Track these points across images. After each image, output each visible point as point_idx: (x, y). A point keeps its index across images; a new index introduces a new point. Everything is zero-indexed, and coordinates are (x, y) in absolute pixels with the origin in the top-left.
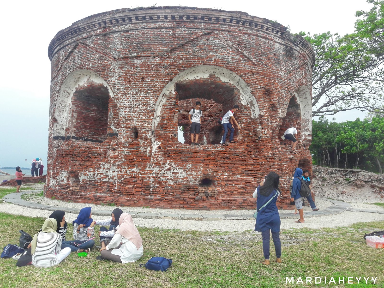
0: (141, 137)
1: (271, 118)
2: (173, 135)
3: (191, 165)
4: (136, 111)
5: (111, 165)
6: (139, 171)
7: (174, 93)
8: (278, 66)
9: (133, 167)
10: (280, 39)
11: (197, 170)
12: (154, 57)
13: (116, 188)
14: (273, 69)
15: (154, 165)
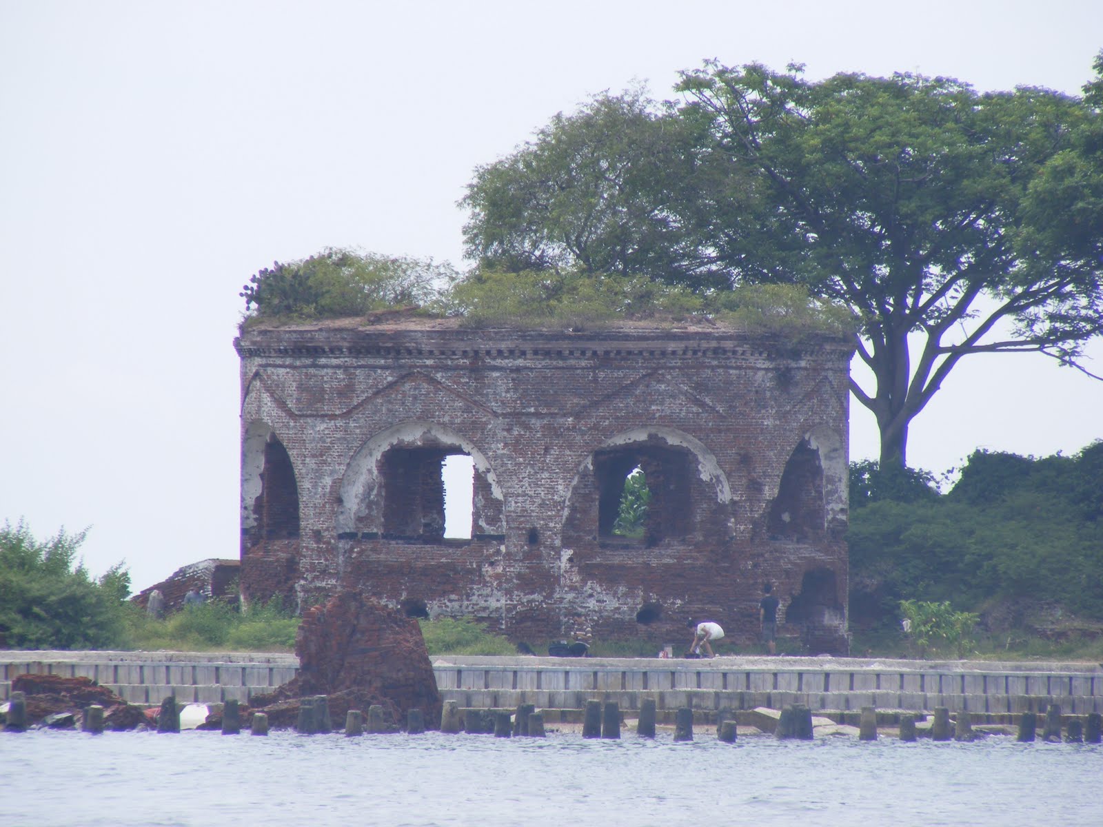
0: (544, 544)
1: (751, 503)
2: (590, 538)
3: (624, 589)
4: (535, 502)
5: (492, 590)
6: (542, 598)
7: (591, 468)
8: (763, 411)
9: (533, 593)
10: (767, 362)
11: (634, 597)
12: (565, 415)
13: (503, 627)
14: (753, 418)
15: (566, 589)
